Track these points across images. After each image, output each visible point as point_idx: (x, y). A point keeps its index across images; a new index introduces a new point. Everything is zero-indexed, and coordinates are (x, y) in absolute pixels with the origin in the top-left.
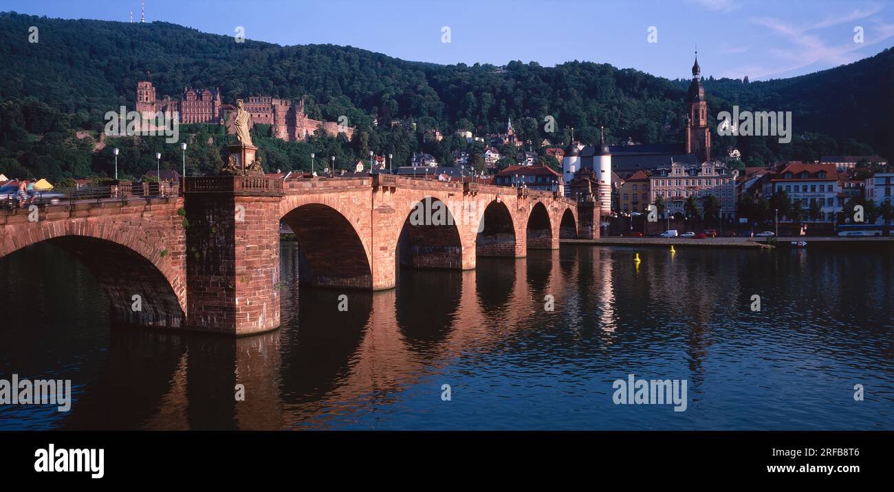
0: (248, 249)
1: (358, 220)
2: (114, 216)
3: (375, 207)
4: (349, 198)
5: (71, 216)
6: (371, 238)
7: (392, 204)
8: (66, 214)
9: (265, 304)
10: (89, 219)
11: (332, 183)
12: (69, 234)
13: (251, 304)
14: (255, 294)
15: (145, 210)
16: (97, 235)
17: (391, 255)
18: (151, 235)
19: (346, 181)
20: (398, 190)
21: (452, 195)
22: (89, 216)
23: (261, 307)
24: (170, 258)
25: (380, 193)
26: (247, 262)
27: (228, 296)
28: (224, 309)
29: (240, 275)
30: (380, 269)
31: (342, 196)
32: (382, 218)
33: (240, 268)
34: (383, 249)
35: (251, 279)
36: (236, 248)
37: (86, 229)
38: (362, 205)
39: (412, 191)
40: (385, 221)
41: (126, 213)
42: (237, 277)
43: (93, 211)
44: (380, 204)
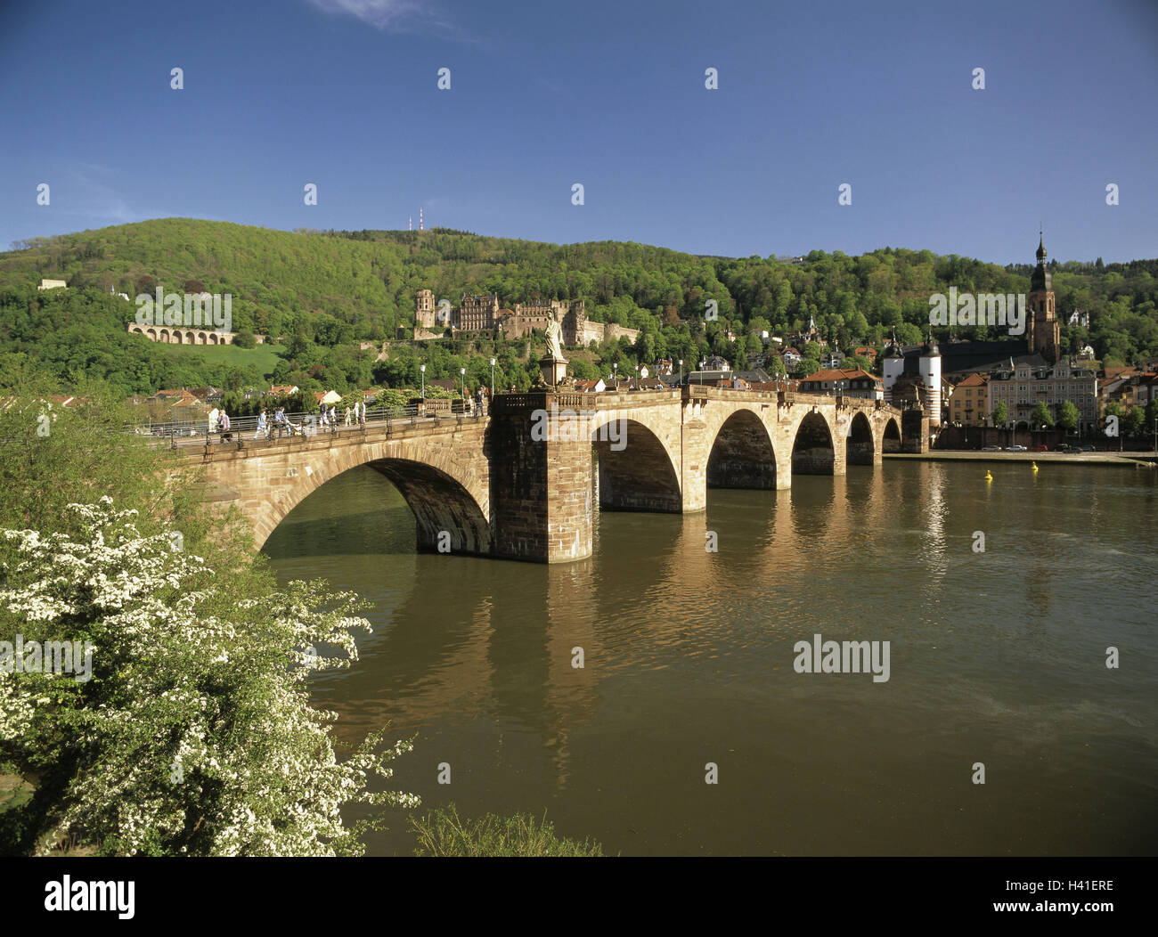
0: (561, 471)
1: (667, 437)
2: (427, 437)
3: (685, 422)
4: (658, 413)
5: (387, 439)
6: (680, 456)
7: (703, 418)
8: (384, 437)
9: (578, 531)
10: (404, 441)
11: (641, 397)
12: (386, 456)
13: (564, 531)
14: (567, 521)
15: (456, 431)
16: (411, 457)
17: (702, 475)
18: (462, 457)
19: (655, 394)
20: (710, 403)
21: (767, 406)
22: (404, 438)
23: (573, 534)
24: (480, 480)
25: (690, 406)
26: (559, 486)
27: (540, 522)
28: (536, 536)
29: (552, 499)
30: (692, 489)
31: (651, 410)
32: (693, 434)
33: (552, 492)
34: (694, 468)
35: (564, 504)
36: (549, 471)
37: (402, 452)
38: (671, 420)
39: (724, 403)
40: (697, 438)
41: (439, 434)
42: (549, 502)
43: (408, 433)
44: (690, 419)
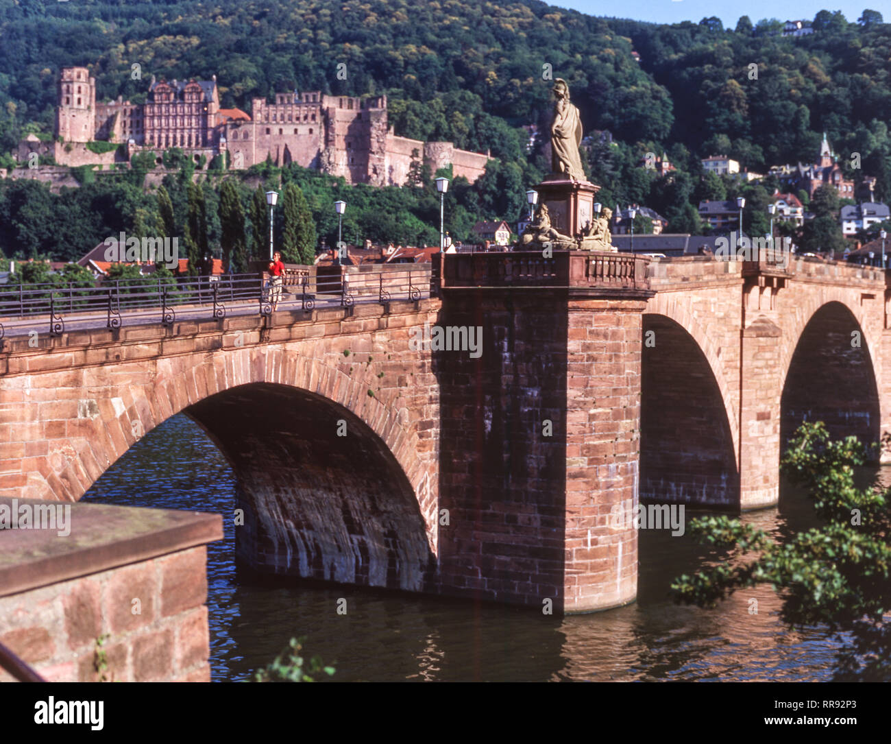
0: (592, 417)
1: (719, 351)
2: (328, 340)
3: (748, 323)
4: (705, 303)
5: (263, 340)
6: (738, 392)
7: (773, 316)
8: (254, 336)
9: (620, 544)
10: (289, 346)
12: (256, 379)
13: (594, 542)
14: (602, 521)
15: (380, 328)
16: (300, 383)
17: (773, 431)
18: (387, 383)
19: (701, 265)
20: (787, 287)
21: (869, 297)
22: (288, 340)
23: (611, 550)
24: (416, 435)
25: (755, 290)
26: (588, 448)
27: (545, 523)
28: (535, 553)
29: (575, 476)
30: (757, 461)
31: (696, 297)
32: (762, 349)
33: (575, 461)
34: (763, 417)
35: (597, 487)
36: (569, 415)
37: (284, 371)
38: (725, 319)
39: (805, 286)
40: (768, 355)
41: (349, 333)
42: (569, 482)
43: (299, 329)
44: (756, 316)
